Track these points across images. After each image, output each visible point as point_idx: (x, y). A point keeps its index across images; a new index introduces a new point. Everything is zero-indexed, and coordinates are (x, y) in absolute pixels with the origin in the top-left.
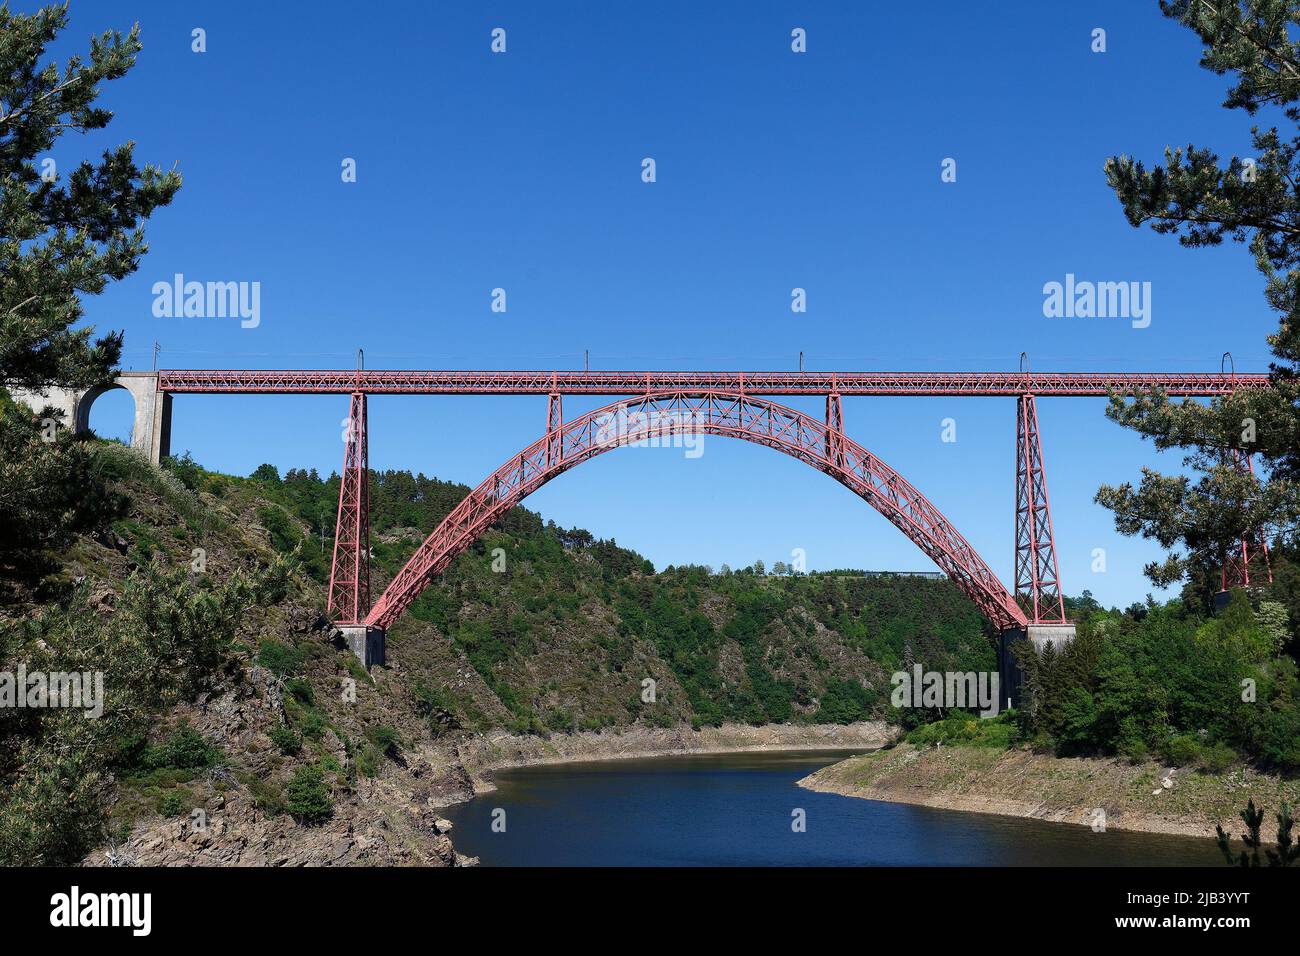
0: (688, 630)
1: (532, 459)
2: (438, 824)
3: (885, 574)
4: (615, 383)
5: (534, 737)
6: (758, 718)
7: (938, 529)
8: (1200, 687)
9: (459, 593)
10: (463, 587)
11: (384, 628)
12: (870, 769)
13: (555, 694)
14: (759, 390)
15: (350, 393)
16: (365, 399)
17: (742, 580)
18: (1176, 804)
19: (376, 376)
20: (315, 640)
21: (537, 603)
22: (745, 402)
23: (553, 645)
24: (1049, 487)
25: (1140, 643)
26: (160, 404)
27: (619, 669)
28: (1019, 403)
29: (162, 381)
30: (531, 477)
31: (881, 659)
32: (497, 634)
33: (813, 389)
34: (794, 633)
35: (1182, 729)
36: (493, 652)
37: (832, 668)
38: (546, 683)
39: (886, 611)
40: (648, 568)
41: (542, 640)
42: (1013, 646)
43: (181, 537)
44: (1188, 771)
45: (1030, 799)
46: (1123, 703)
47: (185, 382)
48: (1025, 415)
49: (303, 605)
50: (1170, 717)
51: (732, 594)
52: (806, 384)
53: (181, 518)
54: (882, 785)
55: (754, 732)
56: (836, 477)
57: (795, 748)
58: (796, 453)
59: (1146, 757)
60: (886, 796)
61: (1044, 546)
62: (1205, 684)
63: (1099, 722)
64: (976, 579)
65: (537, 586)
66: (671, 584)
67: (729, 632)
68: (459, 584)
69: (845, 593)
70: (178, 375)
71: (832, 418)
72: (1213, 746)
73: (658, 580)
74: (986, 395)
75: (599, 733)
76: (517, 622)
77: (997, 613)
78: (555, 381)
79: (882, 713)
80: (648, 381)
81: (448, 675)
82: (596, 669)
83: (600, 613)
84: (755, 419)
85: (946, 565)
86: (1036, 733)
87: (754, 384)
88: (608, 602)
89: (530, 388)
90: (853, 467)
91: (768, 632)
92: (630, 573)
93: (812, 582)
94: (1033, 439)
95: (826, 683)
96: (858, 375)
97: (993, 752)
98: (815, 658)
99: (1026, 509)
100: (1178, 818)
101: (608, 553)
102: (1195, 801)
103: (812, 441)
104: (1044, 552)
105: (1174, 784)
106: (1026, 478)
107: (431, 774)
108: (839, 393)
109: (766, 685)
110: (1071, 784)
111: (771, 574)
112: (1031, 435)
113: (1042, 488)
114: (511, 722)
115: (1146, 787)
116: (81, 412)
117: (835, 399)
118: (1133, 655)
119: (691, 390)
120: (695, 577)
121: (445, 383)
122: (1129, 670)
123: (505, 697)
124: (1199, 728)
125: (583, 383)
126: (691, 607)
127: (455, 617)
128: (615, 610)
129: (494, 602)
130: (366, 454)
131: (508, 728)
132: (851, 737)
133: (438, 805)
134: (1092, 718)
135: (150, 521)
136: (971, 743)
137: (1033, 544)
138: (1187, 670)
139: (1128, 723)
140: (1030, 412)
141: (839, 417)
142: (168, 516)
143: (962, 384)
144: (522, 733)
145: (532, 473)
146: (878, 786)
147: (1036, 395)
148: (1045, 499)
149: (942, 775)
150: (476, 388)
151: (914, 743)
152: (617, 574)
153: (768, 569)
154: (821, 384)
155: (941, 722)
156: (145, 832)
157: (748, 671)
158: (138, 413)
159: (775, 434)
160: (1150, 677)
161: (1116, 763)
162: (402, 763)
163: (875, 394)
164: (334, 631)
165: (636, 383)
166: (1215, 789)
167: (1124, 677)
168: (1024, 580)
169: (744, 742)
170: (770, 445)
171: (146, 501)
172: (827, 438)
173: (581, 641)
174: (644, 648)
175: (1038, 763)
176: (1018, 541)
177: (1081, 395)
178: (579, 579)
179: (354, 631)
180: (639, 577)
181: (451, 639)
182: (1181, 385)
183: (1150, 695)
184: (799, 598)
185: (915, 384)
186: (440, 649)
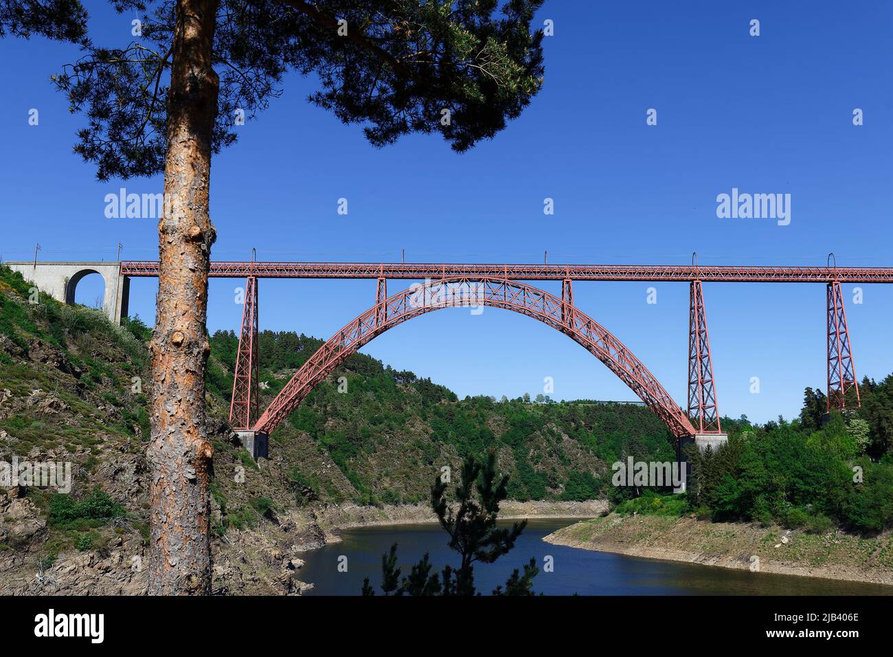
0: (478, 438)
1: (366, 321)
2: (293, 562)
3: (610, 402)
4: (421, 271)
5: (373, 508)
6: (523, 497)
7: (636, 370)
8: (808, 475)
9: (325, 412)
10: (328, 409)
11: (267, 432)
12: (590, 529)
13: (388, 479)
14: (518, 276)
15: (246, 277)
16: (256, 281)
17: (515, 406)
18: (790, 555)
19: (264, 266)
20: (219, 440)
21: (376, 419)
22: (507, 284)
23: (387, 447)
24: (711, 343)
25: (768, 446)
26: (121, 283)
27: (431, 463)
28: (691, 286)
29: (123, 268)
30: (365, 333)
31: (606, 459)
32: (350, 439)
33: (554, 276)
34: (548, 440)
35: (795, 504)
36: (347, 451)
37: (573, 464)
38: (382, 472)
39: (609, 427)
40: (453, 397)
41: (380, 443)
42: (684, 448)
43: (127, 370)
44: (799, 532)
45: (694, 550)
46: (756, 486)
47: (138, 269)
48: (695, 295)
49: (212, 416)
50: (788, 496)
51: (507, 415)
52: (549, 272)
53: (129, 358)
54: (597, 540)
55: (520, 506)
56: (568, 334)
57: (547, 517)
58: (542, 319)
59: (772, 522)
60: (599, 548)
61: (708, 382)
62: (811, 473)
63: (741, 498)
64: (661, 402)
65: (377, 408)
66: (467, 408)
67: (505, 440)
68: (325, 406)
69: (583, 415)
70: (134, 264)
71: (566, 295)
72: (815, 516)
73: (458, 406)
74: (668, 280)
75: (416, 505)
76: (363, 431)
77: (675, 426)
78: (382, 269)
79: (606, 494)
80: (444, 270)
81: (315, 466)
82: (415, 463)
83: (419, 426)
84: (513, 295)
85: (642, 394)
86: (699, 506)
87: (514, 272)
88: (425, 419)
89: (365, 274)
90: (580, 328)
91: (531, 440)
92: (440, 401)
93: (562, 408)
94: (701, 310)
95: (569, 474)
96: (583, 267)
97: (670, 519)
98: (562, 458)
99: (695, 357)
100: (791, 564)
101: (425, 386)
102: (802, 552)
103: (553, 310)
104: (707, 386)
105: (789, 541)
106: (695, 336)
107: (296, 529)
108: (571, 278)
109: (528, 475)
110: (720, 540)
111: (534, 402)
112: (699, 308)
113: (706, 343)
114: (357, 497)
115: (770, 543)
116: (69, 288)
117: (568, 282)
118: (764, 455)
119: (472, 276)
120: (482, 404)
121: (309, 270)
122: (760, 463)
123: (354, 481)
124: (807, 503)
125: (401, 271)
126: (481, 423)
127: (322, 428)
128: (429, 425)
129: (348, 418)
130: (257, 318)
131: (355, 501)
132: (585, 510)
133: (299, 550)
134: (736, 496)
135: (106, 358)
136: (657, 513)
137: (700, 380)
138: (798, 464)
139: (760, 500)
140: (698, 292)
141: (570, 295)
142: (119, 356)
143: (653, 273)
144: (364, 504)
145: (366, 330)
146: (594, 541)
147: (702, 281)
148: (708, 350)
149: (637, 533)
150: (329, 274)
151: (619, 513)
152: (431, 401)
153: (533, 399)
154: (559, 272)
155: (638, 499)
156: (65, 561)
157: (517, 466)
158: (107, 290)
159: (528, 305)
160: (775, 468)
161: (751, 527)
162: (276, 521)
163: (595, 280)
164: (233, 434)
165: (435, 271)
166: (816, 544)
167: (757, 469)
168: (694, 404)
169: (513, 512)
170: (524, 313)
171: (105, 345)
172: (563, 309)
173: (406, 444)
174: (448, 449)
175: (700, 526)
176: (690, 378)
177: (733, 281)
178: (406, 404)
179: (246, 434)
180: (446, 403)
181: (318, 442)
182: (800, 275)
183: (775, 481)
184: (551, 418)
185: (622, 273)
186: (311, 448)
